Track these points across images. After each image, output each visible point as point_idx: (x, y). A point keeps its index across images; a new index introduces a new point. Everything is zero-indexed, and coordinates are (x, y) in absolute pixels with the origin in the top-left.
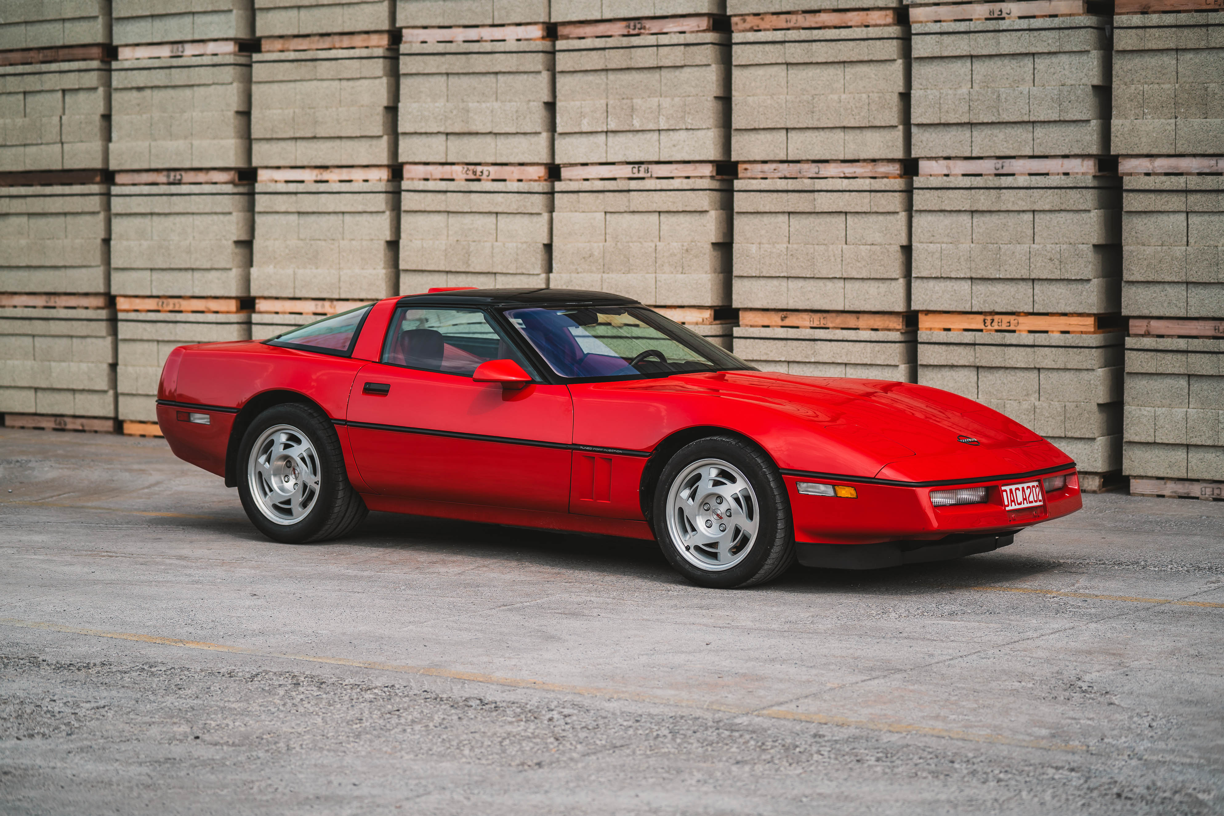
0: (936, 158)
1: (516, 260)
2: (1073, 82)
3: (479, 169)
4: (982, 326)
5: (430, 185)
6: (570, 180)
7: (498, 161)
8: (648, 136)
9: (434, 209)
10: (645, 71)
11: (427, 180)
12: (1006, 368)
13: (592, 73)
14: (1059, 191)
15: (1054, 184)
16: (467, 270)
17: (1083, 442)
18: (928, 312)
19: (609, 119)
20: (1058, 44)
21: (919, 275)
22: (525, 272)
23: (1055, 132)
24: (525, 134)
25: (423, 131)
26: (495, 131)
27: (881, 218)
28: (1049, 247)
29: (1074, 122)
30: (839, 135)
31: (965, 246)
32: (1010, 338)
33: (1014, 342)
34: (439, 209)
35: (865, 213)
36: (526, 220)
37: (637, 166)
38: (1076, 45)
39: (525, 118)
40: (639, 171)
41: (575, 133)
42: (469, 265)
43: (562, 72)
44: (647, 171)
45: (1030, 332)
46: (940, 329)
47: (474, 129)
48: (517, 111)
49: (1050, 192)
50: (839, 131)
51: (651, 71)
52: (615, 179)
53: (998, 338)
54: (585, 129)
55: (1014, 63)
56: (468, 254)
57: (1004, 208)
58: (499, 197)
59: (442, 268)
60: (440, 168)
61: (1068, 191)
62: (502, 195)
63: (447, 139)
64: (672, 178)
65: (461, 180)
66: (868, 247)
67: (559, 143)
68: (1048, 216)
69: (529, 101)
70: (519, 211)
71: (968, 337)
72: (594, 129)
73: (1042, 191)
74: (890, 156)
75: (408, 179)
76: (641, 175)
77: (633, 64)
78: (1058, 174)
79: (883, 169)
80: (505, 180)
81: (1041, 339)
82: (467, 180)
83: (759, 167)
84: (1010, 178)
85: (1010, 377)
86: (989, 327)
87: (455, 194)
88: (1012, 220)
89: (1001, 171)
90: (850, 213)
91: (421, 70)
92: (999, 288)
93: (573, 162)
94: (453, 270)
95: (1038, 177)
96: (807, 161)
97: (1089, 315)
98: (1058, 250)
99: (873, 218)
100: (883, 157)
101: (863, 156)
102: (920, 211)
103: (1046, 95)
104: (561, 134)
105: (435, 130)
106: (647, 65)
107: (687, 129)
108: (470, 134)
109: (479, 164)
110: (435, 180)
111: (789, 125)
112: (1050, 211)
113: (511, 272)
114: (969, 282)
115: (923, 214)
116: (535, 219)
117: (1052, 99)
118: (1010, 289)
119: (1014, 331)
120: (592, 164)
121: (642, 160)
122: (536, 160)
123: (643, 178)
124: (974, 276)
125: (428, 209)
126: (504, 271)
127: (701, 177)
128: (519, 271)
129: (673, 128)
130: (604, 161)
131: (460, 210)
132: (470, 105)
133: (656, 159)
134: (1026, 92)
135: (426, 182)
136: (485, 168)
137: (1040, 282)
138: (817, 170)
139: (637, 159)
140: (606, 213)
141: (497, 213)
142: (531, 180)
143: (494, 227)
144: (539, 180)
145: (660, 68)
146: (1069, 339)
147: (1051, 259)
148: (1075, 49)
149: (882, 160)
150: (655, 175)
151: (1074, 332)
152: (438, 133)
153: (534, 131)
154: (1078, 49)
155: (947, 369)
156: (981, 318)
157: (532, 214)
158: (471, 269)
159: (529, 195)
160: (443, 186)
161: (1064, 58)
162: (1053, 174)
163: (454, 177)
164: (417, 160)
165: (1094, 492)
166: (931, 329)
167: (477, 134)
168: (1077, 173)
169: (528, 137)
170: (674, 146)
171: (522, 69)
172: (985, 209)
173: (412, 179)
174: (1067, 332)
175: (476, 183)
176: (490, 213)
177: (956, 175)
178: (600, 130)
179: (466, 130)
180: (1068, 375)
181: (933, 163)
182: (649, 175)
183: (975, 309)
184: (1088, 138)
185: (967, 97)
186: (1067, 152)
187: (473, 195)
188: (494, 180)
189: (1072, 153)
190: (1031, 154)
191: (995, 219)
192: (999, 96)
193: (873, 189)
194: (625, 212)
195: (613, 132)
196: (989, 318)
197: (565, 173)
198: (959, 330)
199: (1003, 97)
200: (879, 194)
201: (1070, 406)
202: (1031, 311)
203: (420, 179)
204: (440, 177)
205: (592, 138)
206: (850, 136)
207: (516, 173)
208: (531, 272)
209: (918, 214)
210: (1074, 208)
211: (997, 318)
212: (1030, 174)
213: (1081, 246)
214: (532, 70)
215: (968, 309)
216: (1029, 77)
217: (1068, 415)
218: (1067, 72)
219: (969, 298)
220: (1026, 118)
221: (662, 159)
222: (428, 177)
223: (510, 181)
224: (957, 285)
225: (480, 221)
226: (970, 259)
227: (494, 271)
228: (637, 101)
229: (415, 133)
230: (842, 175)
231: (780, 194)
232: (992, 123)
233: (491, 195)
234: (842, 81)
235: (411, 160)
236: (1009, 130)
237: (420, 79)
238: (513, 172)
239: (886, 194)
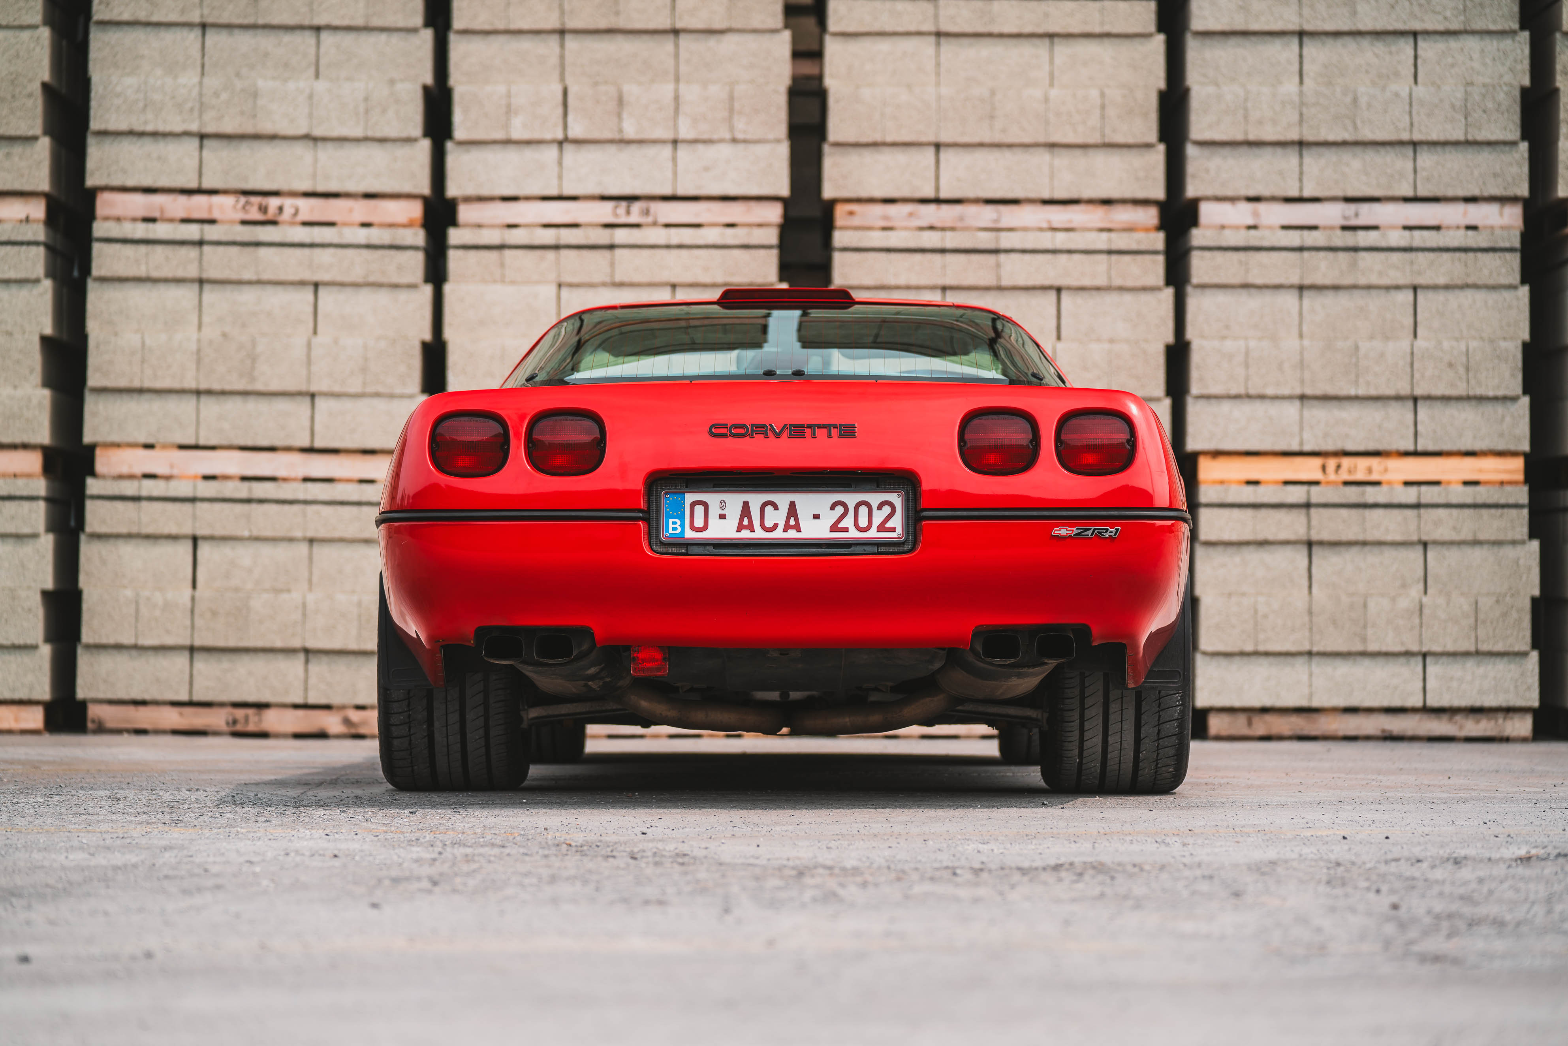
0: (1232, 199)
1: (364, 370)
2: (1487, 80)
3: (273, 203)
4: (1317, 475)
5: (161, 231)
6: (479, 226)
7: (321, 188)
8: (651, 151)
9: (170, 275)
10: (645, 37)
11: (153, 220)
12: (1364, 543)
13: (530, 36)
14: (1462, 255)
15: (1455, 244)
16: (249, 388)
17: (1505, 659)
18: (1217, 454)
19: (571, 118)
20: (1462, 18)
21: (1205, 391)
22: (381, 389)
23: (1455, 160)
24: (383, 140)
25: (150, 128)
26: (317, 132)
27: (1128, 297)
28: (1446, 345)
29: (1489, 144)
30: (1043, 158)
31: (1291, 343)
32: (1371, 495)
33: (1382, 499)
34: (180, 274)
35: (1098, 289)
36: (383, 297)
37: (624, 204)
38: (1494, 22)
39: (384, 111)
40: (628, 212)
41: (494, 142)
42: (253, 379)
43: (465, 32)
44: (647, 212)
45: (1407, 483)
46: (1239, 482)
47: (267, 127)
48: (366, 99)
49: (1446, 256)
50: (1041, 150)
51: (656, 37)
52: (575, 225)
53: (1352, 494)
54: (516, 135)
55: (1380, 47)
56: (253, 358)
57: (1362, 281)
58: (325, 256)
59: (191, 384)
60: (182, 199)
61: (1479, 255)
62: (331, 251)
63: (201, 147)
64: (698, 226)
65: (232, 222)
66: (1107, 346)
67: (454, 158)
68: (1441, 296)
69: (392, 82)
70: (372, 279)
71: (1296, 494)
72: (536, 136)
73: (1431, 255)
74: (1141, 194)
75: (106, 218)
76: (633, 219)
77: (622, 23)
78: (1458, 227)
79: (1124, 215)
80: (332, 224)
81: (1429, 494)
82: (244, 222)
83: (879, 210)
84: (1373, 234)
85: (1372, 558)
86: (1332, 477)
87: (221, 249)
88: (1375, 302)
89: (1354, 222)
90: (1069, 288)
91: (142, 16)
92: (1350, 413)
93: (485, 192)
94: (216, 386)
95: (1425, 233)
96: (977, 201)
97: (1514, 454)
98: (1464, 349)
99: (1111, 298)
100: (1128, 194)
101: (1086, 194)
102: (1203, 287)
103: (1441, 101)
104: (461, 143)
105: (178, 128)
106: (651, 26)
107: (734, 141)
108: (257, 137)
109: (276, 193)
110: (171, 220)
111: (944, 138)
112: (1447, 287)
113: (352, 390)
114: (1297, 403)
115: (1208, 292)
116: (403, 296)
117: (1453, 106)
118: (1373, 414)
119: (1377, 483)
120: (528, 198)
121: (638, 191)
122: (407, 188)
123: (637, 226)
124: (1309, 391)
125: (155, 274)
126: (337, 389)
127: (760, 225)
128: (370, 389)
129: (705, 136)
130: (554, 192)
131: (234, 276)
132: (260, 83)
133: (667, 191)
134: (1405, 93)
135: (151, 226)
136: (289, 203)
137: (1428, 403)
138: (994, 216)
139: (627, 191)
140: (560, 286)
141: (316, 285)
142: (391, 225)
143: (310, 309)
144: (410, 225)
145: (676, 32)
146: (1481, 494)
147: (1450, 365)
148: (1492, 27)
149: (1124, 201)
150: (663, 220)
151: (1487, 483)
152: (187, 134)
153: (404, 134)
154: (1498, 27)
155: (1252, 548)
156: (1317, 462)
157: (395, 286)
158: (259, 386)
159: (392, 252)
160: (192, 232)
161: (1472, 44)
162: (1448, 228)
163: (216, 215)
164: (130, 183)
165: (1524, 740)
166: (1222, 482)
167: (273, 137)
168: (1492, 228)
169: (389, 146)
170: (706, 169)
171: (376, 22)
172: (1328, 281)
173: (118, 219)
174: (1476, 483)
175: (269, 229)
176: (302, 283)
177: (1270, 228)
178: (548, 136)
179: (249, 129)
180: (1477, 554)
181: (1226, 207)
182: (650, 219)
183: (1307, 448)
184: (1514, 170)
185: (1296, 99)
186: (1476, 192)
187: (263, 251)
188: (305, 224)
189: (1486, 194)
190: (1410, 193)
191: (1343, 300)
192: (1355, 100)
193: (1114, 247)
194: (604, 284)
195: (577, 142)
196: (1332, 463)
197: (465, 213)
198: (1276, 482)
199: (1363, 101)
200: (1127, 258)
201: (1486, 603)
202: (1410, 447)
203: (134, 220)
204: (183, 215)
205: (529, 153)
206: (1062, 160)
207: (360, 210)
208: (398, 390)
209: (1198, 291)
210: (1491, 282)
211: (1346, 462)
212: (1407, 228)
213: (1503, 344)
214: (401, 24)
215: (1295, 447)
216: (1409, 71)
217: (1481, 616)
218: (1476, 65)
219: (1296, 429)
220: (1405, 136)
221: (681, 192)
222: (156, 214)
223: (345, 224)
224: (1273, 409)
225: (276, 299)
226: (1302, 365)
227: (313, 388)
228: (631, 90)
229: (131, 133)
230: (1045, 225)
231: (929, 256)
232: (1344, 144)
233: (307, 251)
234: (1047, 68)
235: (116, 182)
236: (1370, 155)
237: (139, 34)
238: (351, 210)
239: (1139, 258)
